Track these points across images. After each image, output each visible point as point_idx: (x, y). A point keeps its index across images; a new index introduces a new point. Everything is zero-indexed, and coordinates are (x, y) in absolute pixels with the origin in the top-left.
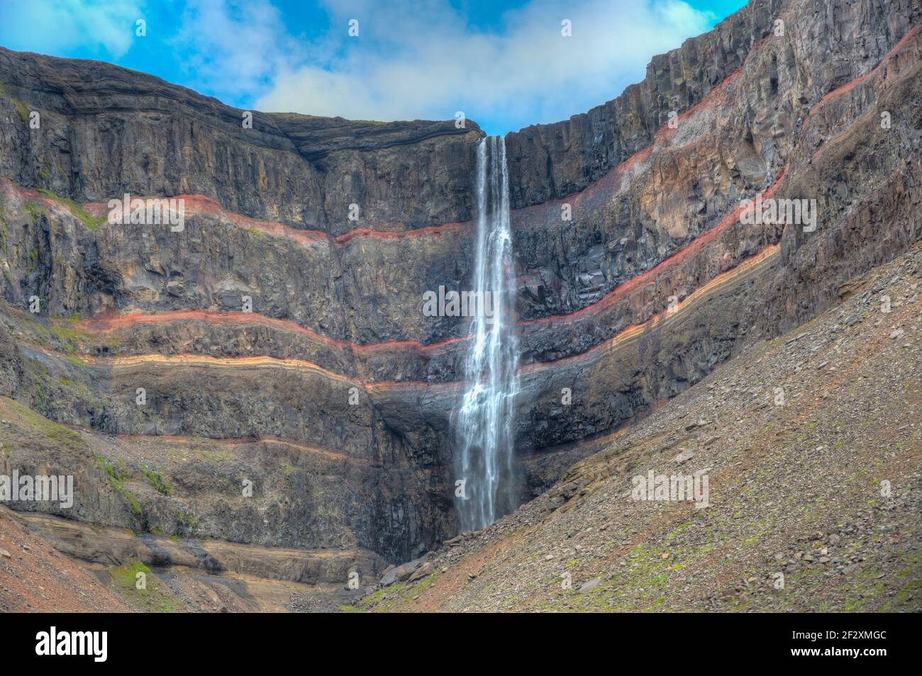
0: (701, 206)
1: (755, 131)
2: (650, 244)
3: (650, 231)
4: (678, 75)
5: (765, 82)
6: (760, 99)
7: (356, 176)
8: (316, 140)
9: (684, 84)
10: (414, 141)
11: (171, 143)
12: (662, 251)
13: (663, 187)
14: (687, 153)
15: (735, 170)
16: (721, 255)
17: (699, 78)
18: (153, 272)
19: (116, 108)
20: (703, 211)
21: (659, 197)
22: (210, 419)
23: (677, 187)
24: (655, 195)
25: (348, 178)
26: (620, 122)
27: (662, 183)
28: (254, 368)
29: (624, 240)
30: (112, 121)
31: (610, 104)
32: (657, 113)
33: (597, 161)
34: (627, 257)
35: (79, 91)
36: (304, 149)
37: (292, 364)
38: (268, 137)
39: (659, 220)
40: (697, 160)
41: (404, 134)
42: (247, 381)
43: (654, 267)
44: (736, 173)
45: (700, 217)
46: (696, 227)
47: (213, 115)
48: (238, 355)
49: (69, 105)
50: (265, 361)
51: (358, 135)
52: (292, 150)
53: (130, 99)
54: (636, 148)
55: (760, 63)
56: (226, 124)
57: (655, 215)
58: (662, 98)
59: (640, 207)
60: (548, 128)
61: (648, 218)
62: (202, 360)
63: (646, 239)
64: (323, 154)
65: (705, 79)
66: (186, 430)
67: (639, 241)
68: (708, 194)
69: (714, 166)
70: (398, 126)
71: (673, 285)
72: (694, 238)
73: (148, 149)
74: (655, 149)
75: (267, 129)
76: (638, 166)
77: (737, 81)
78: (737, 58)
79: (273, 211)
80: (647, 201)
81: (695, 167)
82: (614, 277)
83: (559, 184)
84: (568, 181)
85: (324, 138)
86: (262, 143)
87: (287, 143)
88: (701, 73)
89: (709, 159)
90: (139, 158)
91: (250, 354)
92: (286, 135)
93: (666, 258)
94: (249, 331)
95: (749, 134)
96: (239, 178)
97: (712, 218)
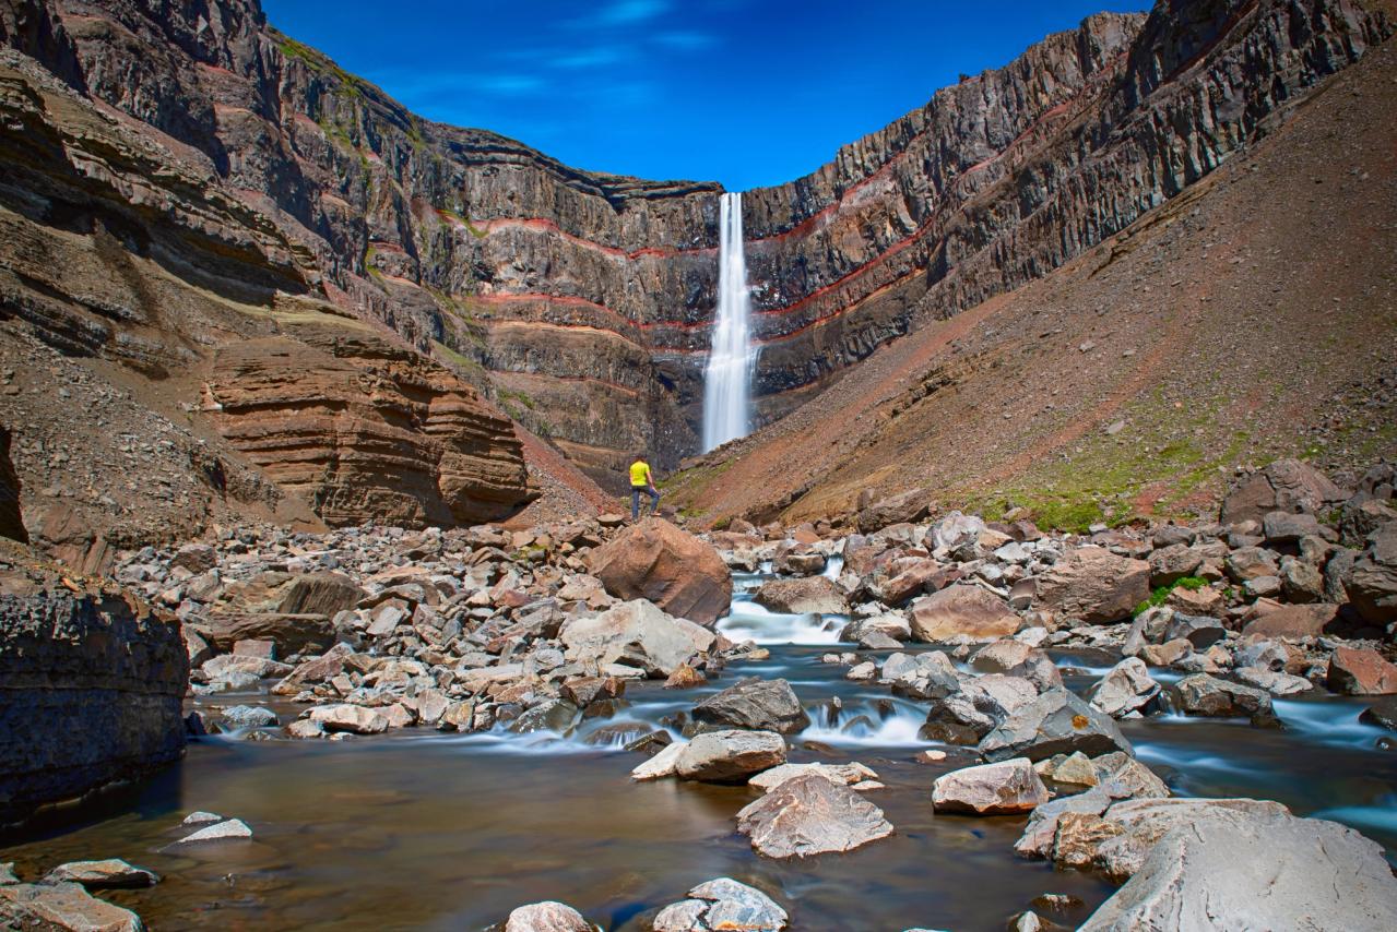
7: (643, 215)
8: (618, 191)
10: (681, 194)
11: (528, 184)
18: (517, 268)
19: (494, 161)
22: (556, 364)
24: (842, 234)
25: (638, 216)
26: (817, 187)
28: (582, 333)
30: (492, 169)
31: (810, 176)
33: (801, 212)
35: (472, 149)
36: (610, 195)
37: (605, 332)
39: (843, 251)
41: (675, 189)
42: (578, 341)
43: (839, 281)
44: (897, 222)
45: (872, 250)
46: (869, 256)
47: (554, 169)
48: (571, 325)
49: (465, 158)
50: (588, 330)
51: (646, 189)
52: (603, 196)
53: (503, 155)
54: (828, 205)
57: (841, 247)
59: (831, 242)
61: (836, 249)
62: (549, 326)
63: (834, 263)
64: (622, 199)
65: (877, 161)
66: (539, 370)
67: (829, 264)
68: (878, 234)
69: (882, 217)
70: (671, 185)
71: (851, 292)
72: (866, 263)
73: (514, 188)
74: (843, 205)
75: (586, 180)
76: (829, 216)
78: (900, 147)
79: (589, 234)
80: (836, 238)
81: (870, 217)
82: (811, 287)
83: (774, 227)
84: (781, 224)
85: (623, 189)
86: (585, 191)
87: (600, 191)
89: (879, 212)
90: (508, 194)
91: (578, 325)
92: (598, 185)
93: (847, 276)
94: (579, 309)
95: (909, 195)
96: (570, 212)
97: (880, 250)
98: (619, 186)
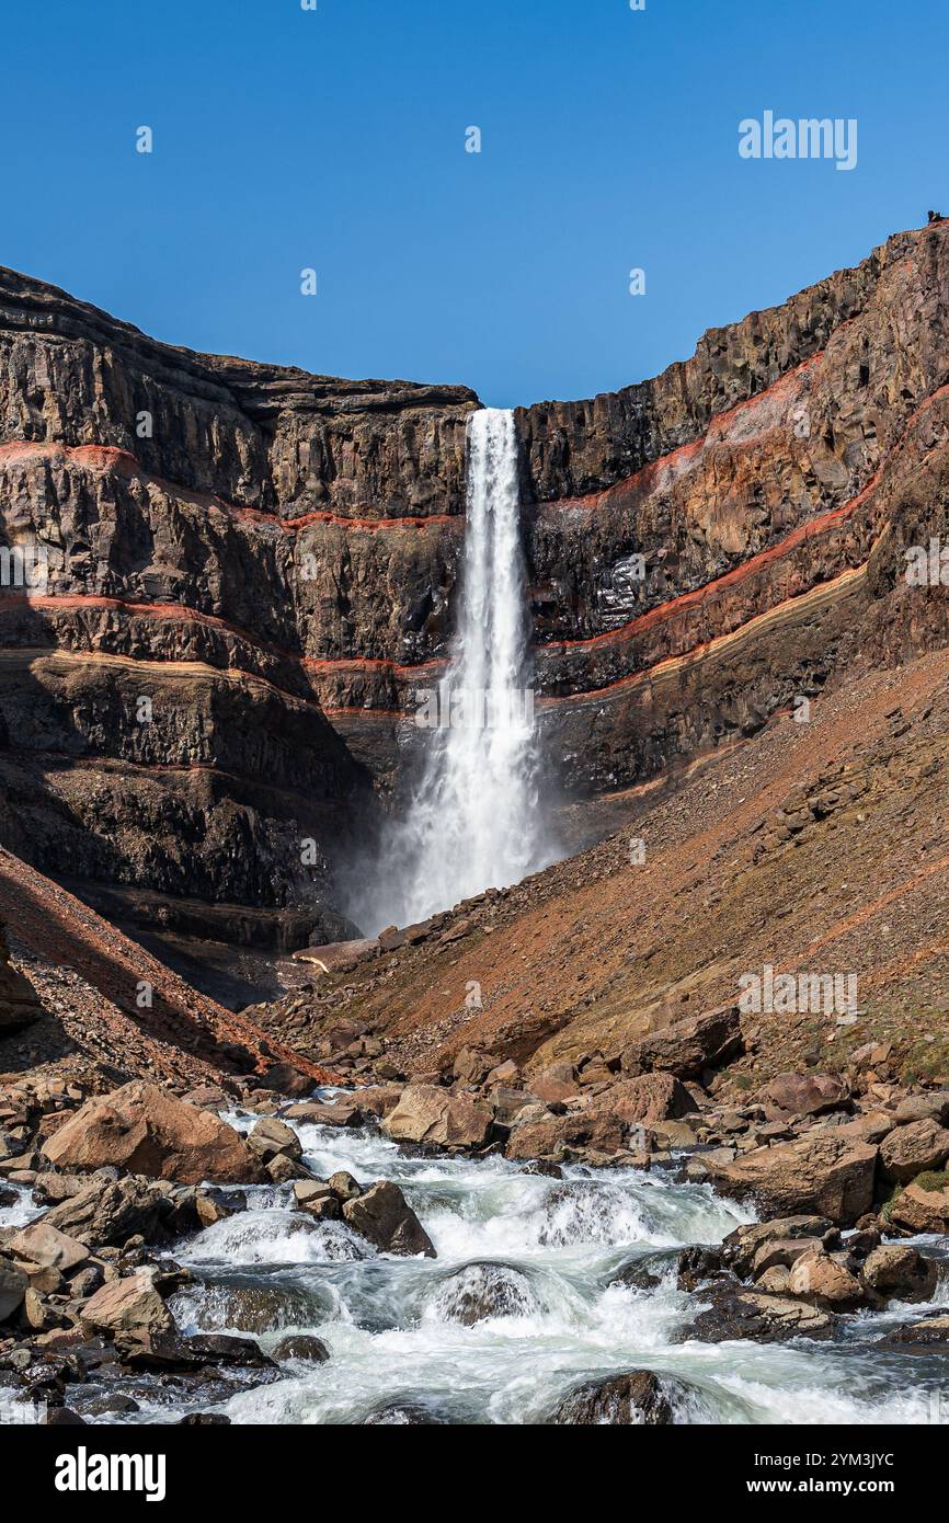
0: (764, 515)
1: (837, 429)
2: (697, 558)
3: (697, 542)
4: (737, 355)
5: (854, 369)
6: (846, 391)
7: (316, 445)
8: (265, 394)
9: (745, 367)
10: (394, 407)
11: (75, 377)
12: (712, 567)
13: (717, 489)
14: (748, 450)
15: (810, 474)
16: (789, 574)
17: (765, 360)
18: (49, 542)
20: (766, 522)
21: (712, 501)
23: (734, 491)
24: (707, 498)
25: (305, 447)
26: (660, 406)
27: (715, 484)
28: (185, 677)
29: (662, 552)
31: (648, 384)
32: (710, 400)
33: (629, 453)
34: (666, 572)
36: (247, 404)
37: (235, 676)
38: (202, 384)
39: (709, 530)
40: (762, 459)
41: (381, 397)
43: (701, 587)
44: (811, 480)
45: (762, 530)
46: (757, 541)
47: (130, 346)
48: (165, 658)
50: (199, 668)
51: (321, 393)
52: (231, 404)
53: (22, 313)
54: (680, 441)
55: (848, 346)
56: (147, 361)
57: (705, 522)
58: (717, 382)
59: (686, 512)
60: (568, 407)
61: (696, 526)
62: (117, 660)
63: (691, 551)
64: (274, 412)
65: (772, 362)
66: (95, 749)
67: (682, 553)
68: (774, 500)
69: (782, 468)
70: (375, 387)
71: (724, 609)
72: (753, 555)
73: (44, 381)
74: (708, 441)
75: (200, 373)
76: (682, 463)
77: (817, 366)
78: (815, 339)
79: (205, 479)
80: (695, 505)
81: (758, 468)
82: (647, 596)
83: (578, 478)
84: (590, 474)
85: (275, 392)
86: (193, 391)
87: (227, 393)
88: (768, 354)
89: (777, 459)
90: (31, 391)
91: (178, 658)
92: (224, 383)
93: (716, 577)
95: (830, 432)
96: (163, 432)
97: (778, 531)
98: (271, 386)
